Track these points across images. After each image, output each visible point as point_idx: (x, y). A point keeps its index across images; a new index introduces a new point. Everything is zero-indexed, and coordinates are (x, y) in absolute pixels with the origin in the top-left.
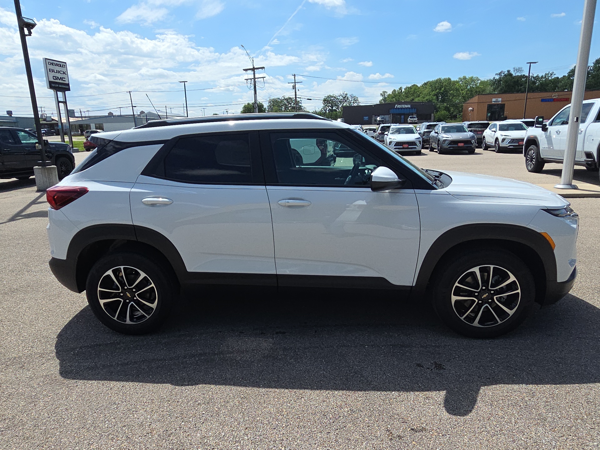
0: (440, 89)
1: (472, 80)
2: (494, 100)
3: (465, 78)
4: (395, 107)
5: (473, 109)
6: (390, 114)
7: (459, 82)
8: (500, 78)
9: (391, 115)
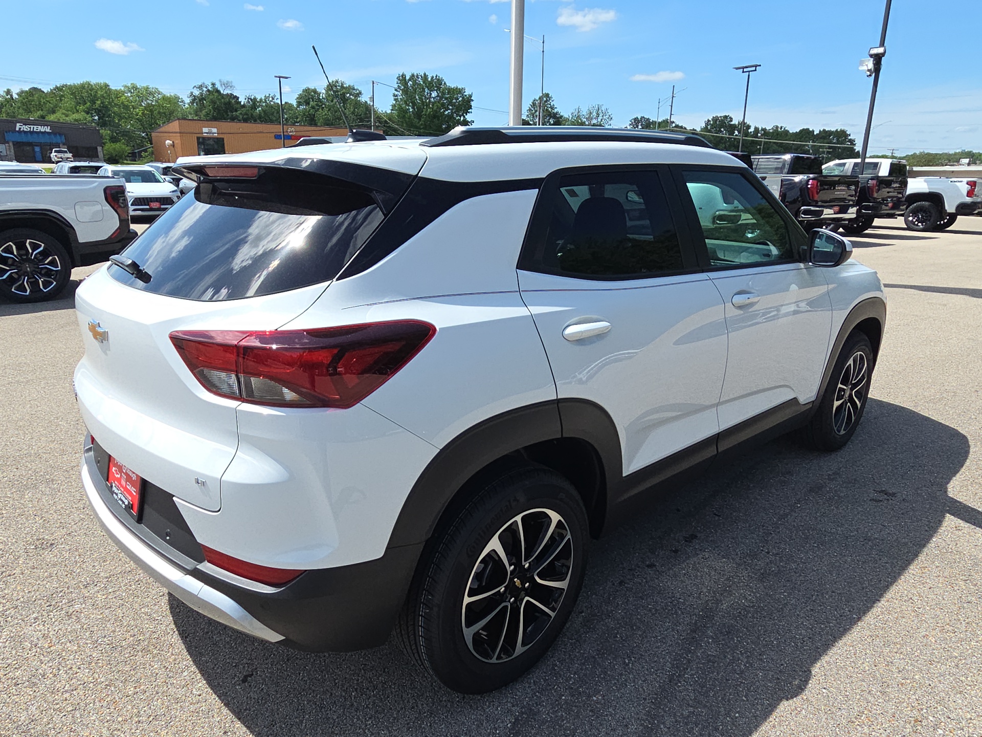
0: (93, 102)
1: (149, 92)
2: (205, 130)
3: (135, 87)
4: (17, 129)
5: (173, 142)
6: (8, 143)
7: (124, 92)
8: (201, 94)
9: (11, 144)
